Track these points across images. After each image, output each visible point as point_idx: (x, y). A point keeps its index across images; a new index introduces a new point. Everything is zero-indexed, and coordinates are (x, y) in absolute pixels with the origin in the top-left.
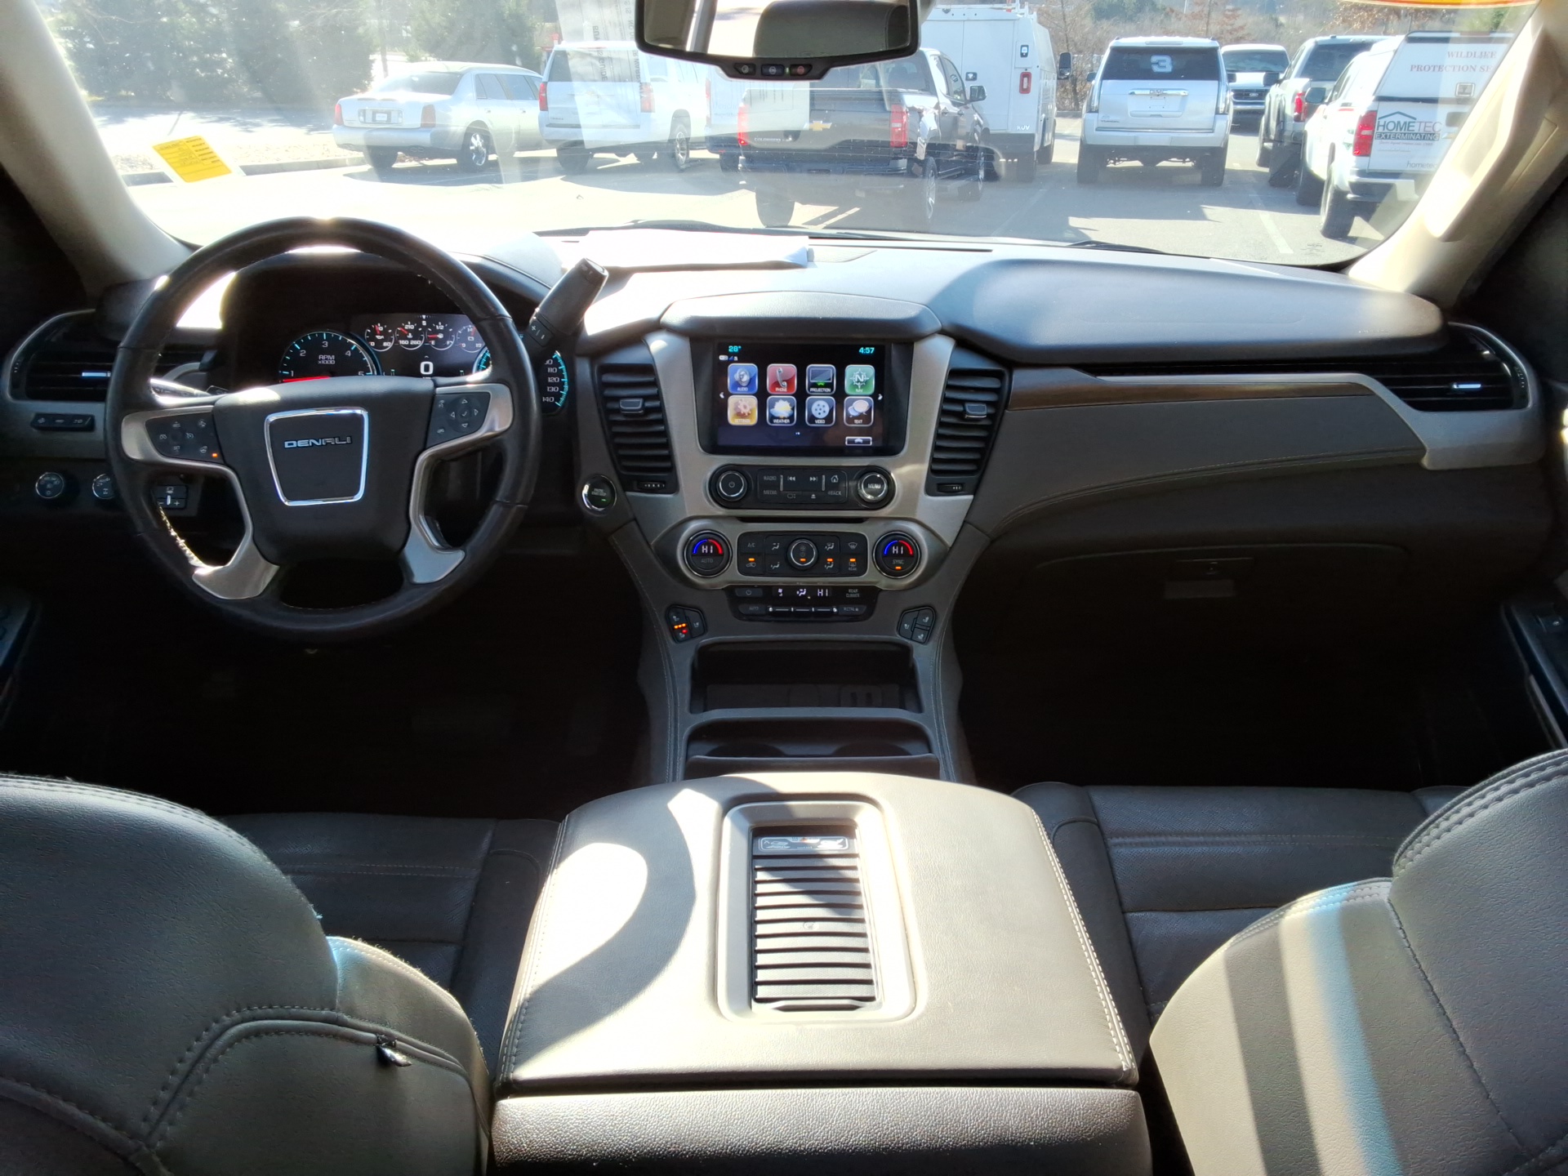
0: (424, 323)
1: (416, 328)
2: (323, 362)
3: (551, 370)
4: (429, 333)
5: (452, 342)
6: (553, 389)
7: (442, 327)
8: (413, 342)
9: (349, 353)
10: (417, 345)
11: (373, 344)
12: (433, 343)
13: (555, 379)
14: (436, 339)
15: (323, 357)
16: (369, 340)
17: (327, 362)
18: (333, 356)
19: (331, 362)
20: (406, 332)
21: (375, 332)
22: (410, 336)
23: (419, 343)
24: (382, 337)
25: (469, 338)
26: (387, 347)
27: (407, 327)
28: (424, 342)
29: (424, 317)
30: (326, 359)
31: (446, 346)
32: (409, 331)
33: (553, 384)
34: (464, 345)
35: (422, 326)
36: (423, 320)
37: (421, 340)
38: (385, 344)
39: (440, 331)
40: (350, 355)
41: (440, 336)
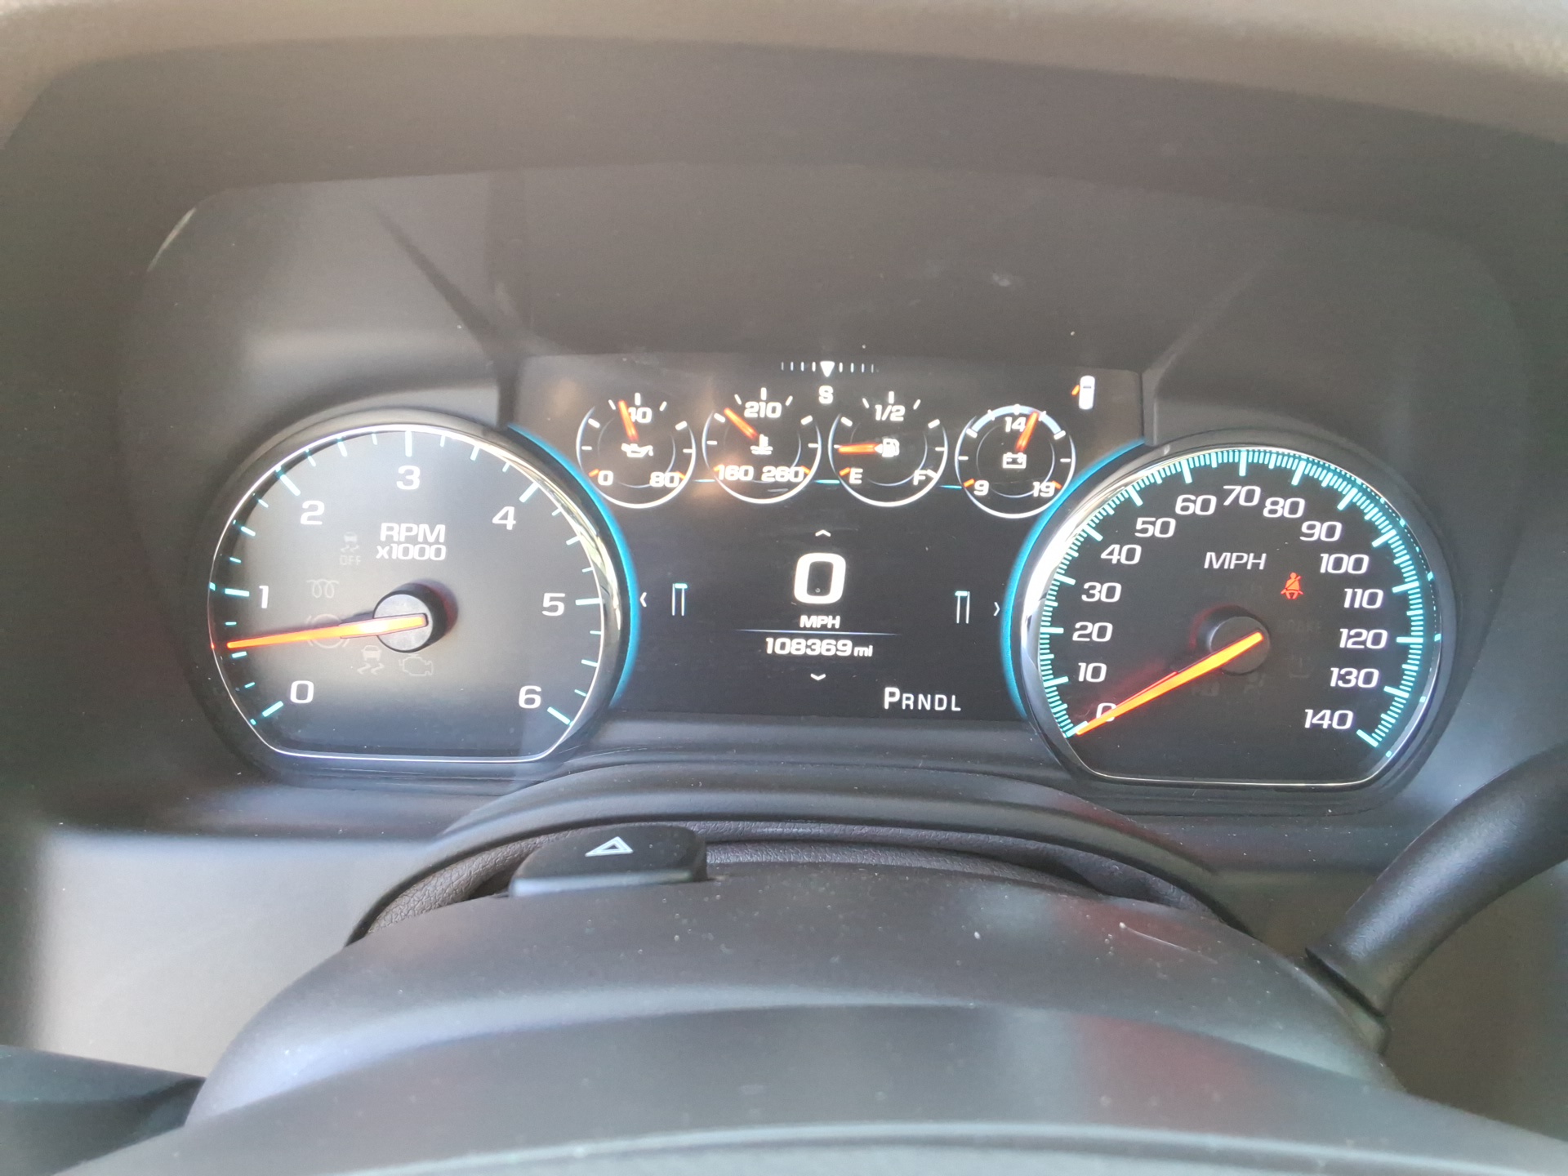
0: (826, 395)
1: (792, 415)
2: (397, 552)
3: (1357, 598)
4: (843, 436)
5: (936, 476)
6: (1356, 678)
7: (897, 414)
8: (771, 474)
9: (506, 518)
10: (790, 486)
11: (606, 477)
12: (855, 475)
13: (1367, 636)
14: (870, 463)
15: (400, 531)
16: (590, 461)
17: (414, 552)
18: (441, 528)
19: (430, 553)
20: (749, 431)
21: (615, 430)
22: (763, 448)
23: (796, 477)
24: (649, 450)
25: (1007, 457)
26: (665, 491)
27: (752, 410)
28: (818, 475)
29: (827, 367)
30: (413, 540)
31: (910, 490)
32: (761, 425)
33: (1359, 659)
34: (982, 487)
35: (811, 406)
36: (819, 378)
37: (807, 461)
38: (658, 479)
39: (888, 429)
40: (510, 523)
41: (889, 448)
